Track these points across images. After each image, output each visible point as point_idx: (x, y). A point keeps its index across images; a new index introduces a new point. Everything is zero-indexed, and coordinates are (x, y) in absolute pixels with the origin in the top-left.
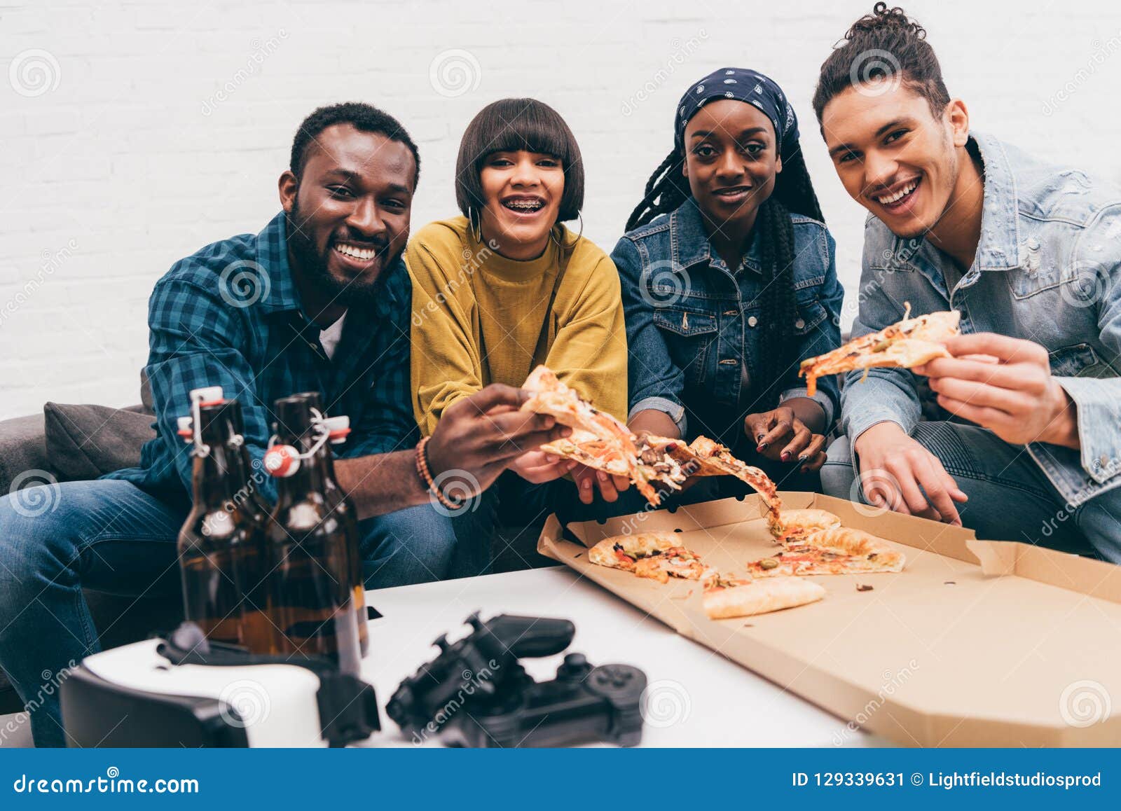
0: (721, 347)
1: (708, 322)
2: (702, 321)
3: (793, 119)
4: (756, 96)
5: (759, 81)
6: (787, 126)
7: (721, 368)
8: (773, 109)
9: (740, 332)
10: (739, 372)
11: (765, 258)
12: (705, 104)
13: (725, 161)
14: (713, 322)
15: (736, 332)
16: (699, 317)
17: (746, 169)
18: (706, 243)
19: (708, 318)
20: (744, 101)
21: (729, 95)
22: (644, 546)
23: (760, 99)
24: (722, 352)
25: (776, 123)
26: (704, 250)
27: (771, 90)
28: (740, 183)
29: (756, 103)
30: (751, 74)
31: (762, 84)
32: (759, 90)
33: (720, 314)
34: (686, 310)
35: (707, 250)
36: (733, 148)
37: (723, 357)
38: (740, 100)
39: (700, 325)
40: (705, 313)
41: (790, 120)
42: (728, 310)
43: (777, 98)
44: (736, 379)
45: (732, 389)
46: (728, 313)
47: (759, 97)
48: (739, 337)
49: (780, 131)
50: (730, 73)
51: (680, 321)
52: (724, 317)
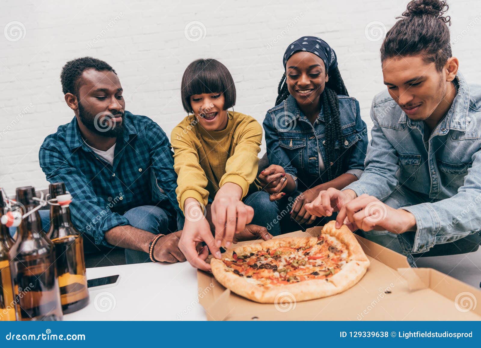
0: (309, 152)
1: (302, 142)
2: (299, 142)
3: (335, 58)
4: (316, 50)
5: (318, 42)
6: (332, 61)
7: (310, 161)
8: (324, 54)
9: (316, 145)
10: (318, 163)
11: (326, 115)
12: (294, 53)
13: (302, 79)
14: (304, 142)
15: (315, 146)
16: (298, 141)
17: (311, 81)
18: (298, 111)
19: (302, 141)
20: (311, 52)
21: (304, 49)
22: (246, 252)
23: (318, 51)
24: (310, 155)
25: (325, 61)
26: (297, 114)
27: (324, 46)
28: (309, 87)
29: (316, 53)
30: (314, 39)
31: (319, 44)
32: (318, 46)
33: (308, 139)
34: (291, 138)
35: (298, 114)
36: (305, 73)
37: (310, 157)
38: (309, 52)
39: (298, 144)
40: (300, 139)
41: (333, 58)
42: (311, 137)
43: (326, 49)
44: (317, 165)
45: (316, 170)
46: (311, 138)
47: (317, 50)
48: (316, 148)
49: (327, 64)
50: (306, 39)
51: (288, 144)
52: (310, 140)
